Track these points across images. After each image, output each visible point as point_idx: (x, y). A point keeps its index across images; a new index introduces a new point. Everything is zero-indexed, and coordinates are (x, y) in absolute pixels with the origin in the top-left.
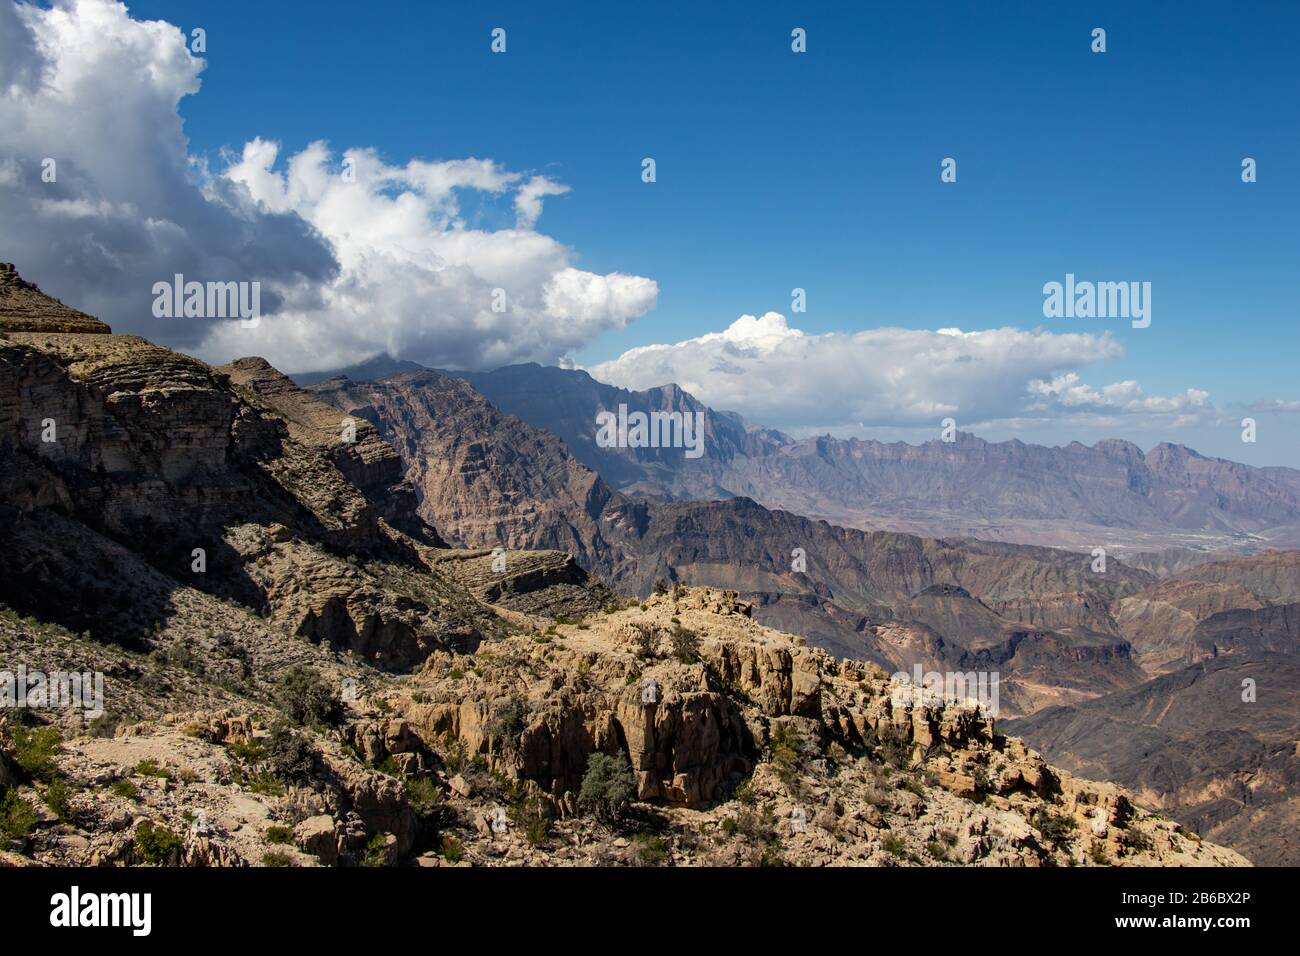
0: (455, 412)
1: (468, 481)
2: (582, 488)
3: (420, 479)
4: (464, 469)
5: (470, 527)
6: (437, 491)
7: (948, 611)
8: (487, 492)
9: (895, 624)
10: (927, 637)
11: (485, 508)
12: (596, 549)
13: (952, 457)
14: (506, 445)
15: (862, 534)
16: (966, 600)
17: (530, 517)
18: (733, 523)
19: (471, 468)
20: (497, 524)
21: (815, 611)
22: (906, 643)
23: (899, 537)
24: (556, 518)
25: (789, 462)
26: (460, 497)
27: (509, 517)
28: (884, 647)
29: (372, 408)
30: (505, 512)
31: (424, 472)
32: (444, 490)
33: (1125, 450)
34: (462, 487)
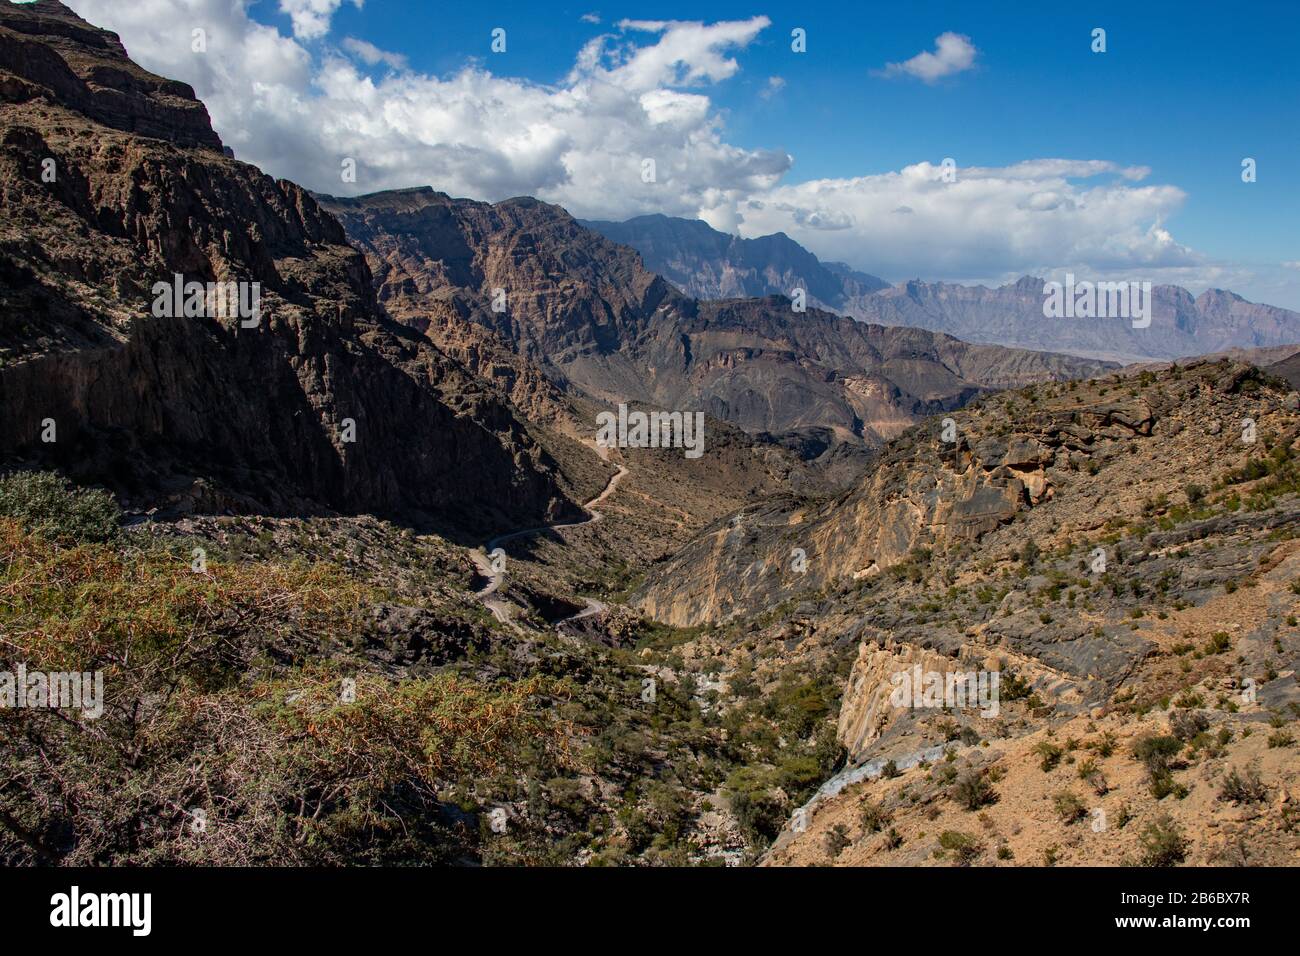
0: (539, 224)
1: (518, 263)
2: (642, 285)
3: (482, 263)
4: (513, 253)
5: (517, 298)
6: (494, 271)
7: (912, 370)
8: (533, 271)
9: (859, 377)
10: (885, 387)
11: (529, 284)
12: (624, 319)
13: (1024, 299)
14: (578, 251)
15: (883, 329)
16: (930, 363)
17: (568, 292)
18: (767, 315)
19: (521, 252)
20: (538, 296)
21: (790, 365)
22: (868, 393)
23: (914, 331)
24: (590, 293)
25: (882, 301)
26: (511, 275)
27: (549, 291)
28: (848, 395)
29: (446, 208)
30: (546, 287)
31: (485, 258)
32: (499, 270)
33: (1177, 294)
34: (512, 267)
